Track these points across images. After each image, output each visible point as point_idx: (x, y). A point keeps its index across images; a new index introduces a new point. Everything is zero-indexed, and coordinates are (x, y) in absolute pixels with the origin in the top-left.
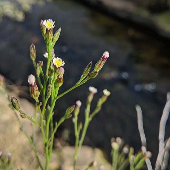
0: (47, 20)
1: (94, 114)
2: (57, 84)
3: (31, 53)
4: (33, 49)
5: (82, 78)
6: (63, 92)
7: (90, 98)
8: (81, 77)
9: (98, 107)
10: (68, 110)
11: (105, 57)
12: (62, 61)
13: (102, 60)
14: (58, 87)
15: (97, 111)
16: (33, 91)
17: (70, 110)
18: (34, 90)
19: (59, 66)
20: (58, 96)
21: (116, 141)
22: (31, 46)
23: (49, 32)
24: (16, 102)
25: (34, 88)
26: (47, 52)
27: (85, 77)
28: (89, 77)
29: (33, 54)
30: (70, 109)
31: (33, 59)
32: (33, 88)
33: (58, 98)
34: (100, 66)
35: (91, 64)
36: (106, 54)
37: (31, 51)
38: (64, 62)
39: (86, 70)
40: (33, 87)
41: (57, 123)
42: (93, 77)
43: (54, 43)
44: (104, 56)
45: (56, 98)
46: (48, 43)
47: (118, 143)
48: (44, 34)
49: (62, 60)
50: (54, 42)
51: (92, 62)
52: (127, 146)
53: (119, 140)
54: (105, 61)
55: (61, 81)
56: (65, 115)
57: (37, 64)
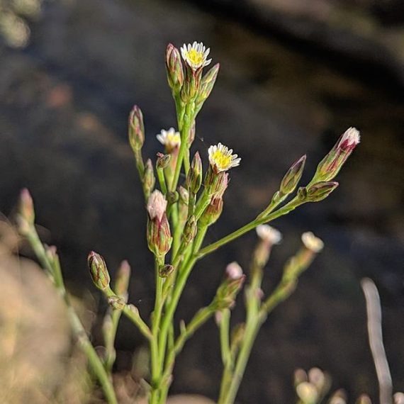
0: (189, 45)
1: (272, 301)
2: (207, 217)
3: (133, 131)
4: (136, 120)
5: (278, 200)
6: (219, 239)
7: (262, 256)
8: (275, 198)
9: (287, 281)
10: (225, 288)
11: (350, 143)
12: (233, 154)
13: (341, 152)
14: (208, 223)
15: (282, 293)
16: (159, 235)
17: (231, 287)
18: (161, 233)
19: (225, 168)
20: (203, 250)
21: (308, 380)
22: (133, 113)
23: (194, 78)
24: (101, 267)
25: (162, 226)
26: (177, 130)
27: (284, 198)
28: (304, 197)
29: (138, 135)
30: (229, 286)
31: (137, 147)
32: (160, 227)
33: (202, 255)
34: (334, 169)
35: (304, 163)
36: (352, 135)
37: (133, 126)
38: (236, 156)
39: (288, 179)
40: (160, 224)
41: (187, 325)
42: (317, 197)
43: (198, 106)
44: (347, 141)
45: (196, 256)
46: (183, 104)
47: (314, 385)
48: (173, 81)
49: (231, 150)
50: (198, 103)
51: (305, 156)
52: (339, 393)
53: (317, 375)
54: (349, 154)
55: (217, 208)
56: (213, 302)
57: (145, 162)
